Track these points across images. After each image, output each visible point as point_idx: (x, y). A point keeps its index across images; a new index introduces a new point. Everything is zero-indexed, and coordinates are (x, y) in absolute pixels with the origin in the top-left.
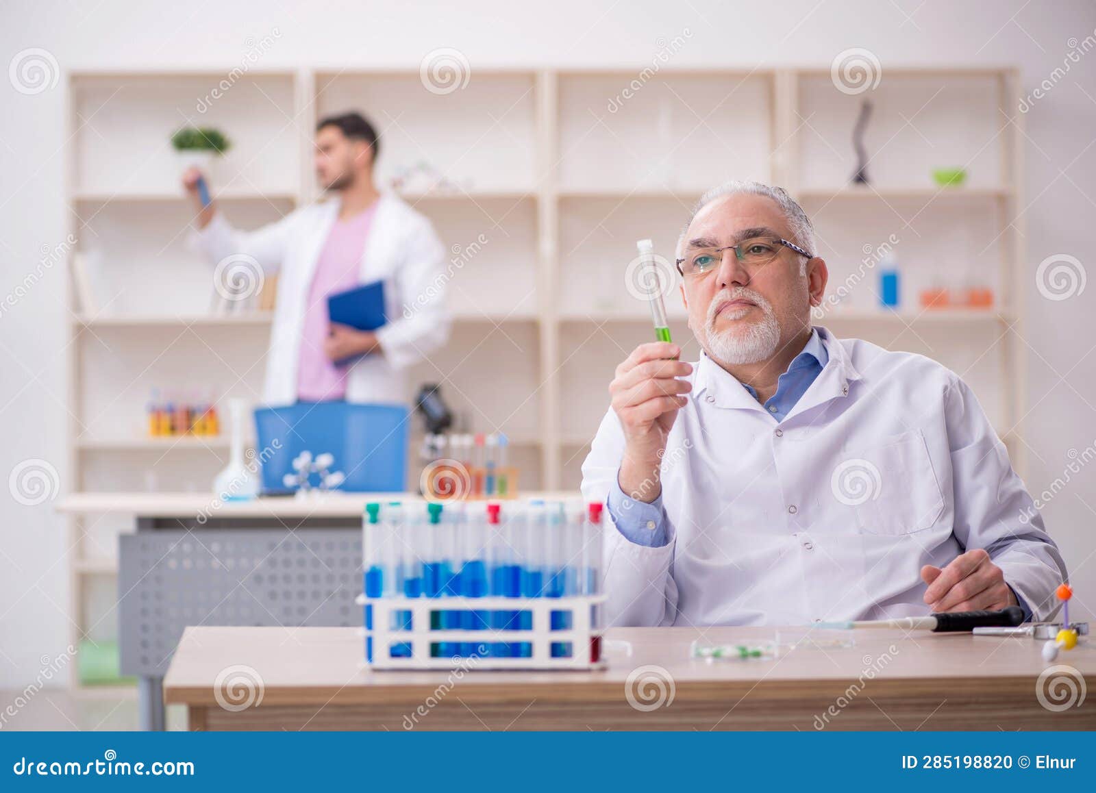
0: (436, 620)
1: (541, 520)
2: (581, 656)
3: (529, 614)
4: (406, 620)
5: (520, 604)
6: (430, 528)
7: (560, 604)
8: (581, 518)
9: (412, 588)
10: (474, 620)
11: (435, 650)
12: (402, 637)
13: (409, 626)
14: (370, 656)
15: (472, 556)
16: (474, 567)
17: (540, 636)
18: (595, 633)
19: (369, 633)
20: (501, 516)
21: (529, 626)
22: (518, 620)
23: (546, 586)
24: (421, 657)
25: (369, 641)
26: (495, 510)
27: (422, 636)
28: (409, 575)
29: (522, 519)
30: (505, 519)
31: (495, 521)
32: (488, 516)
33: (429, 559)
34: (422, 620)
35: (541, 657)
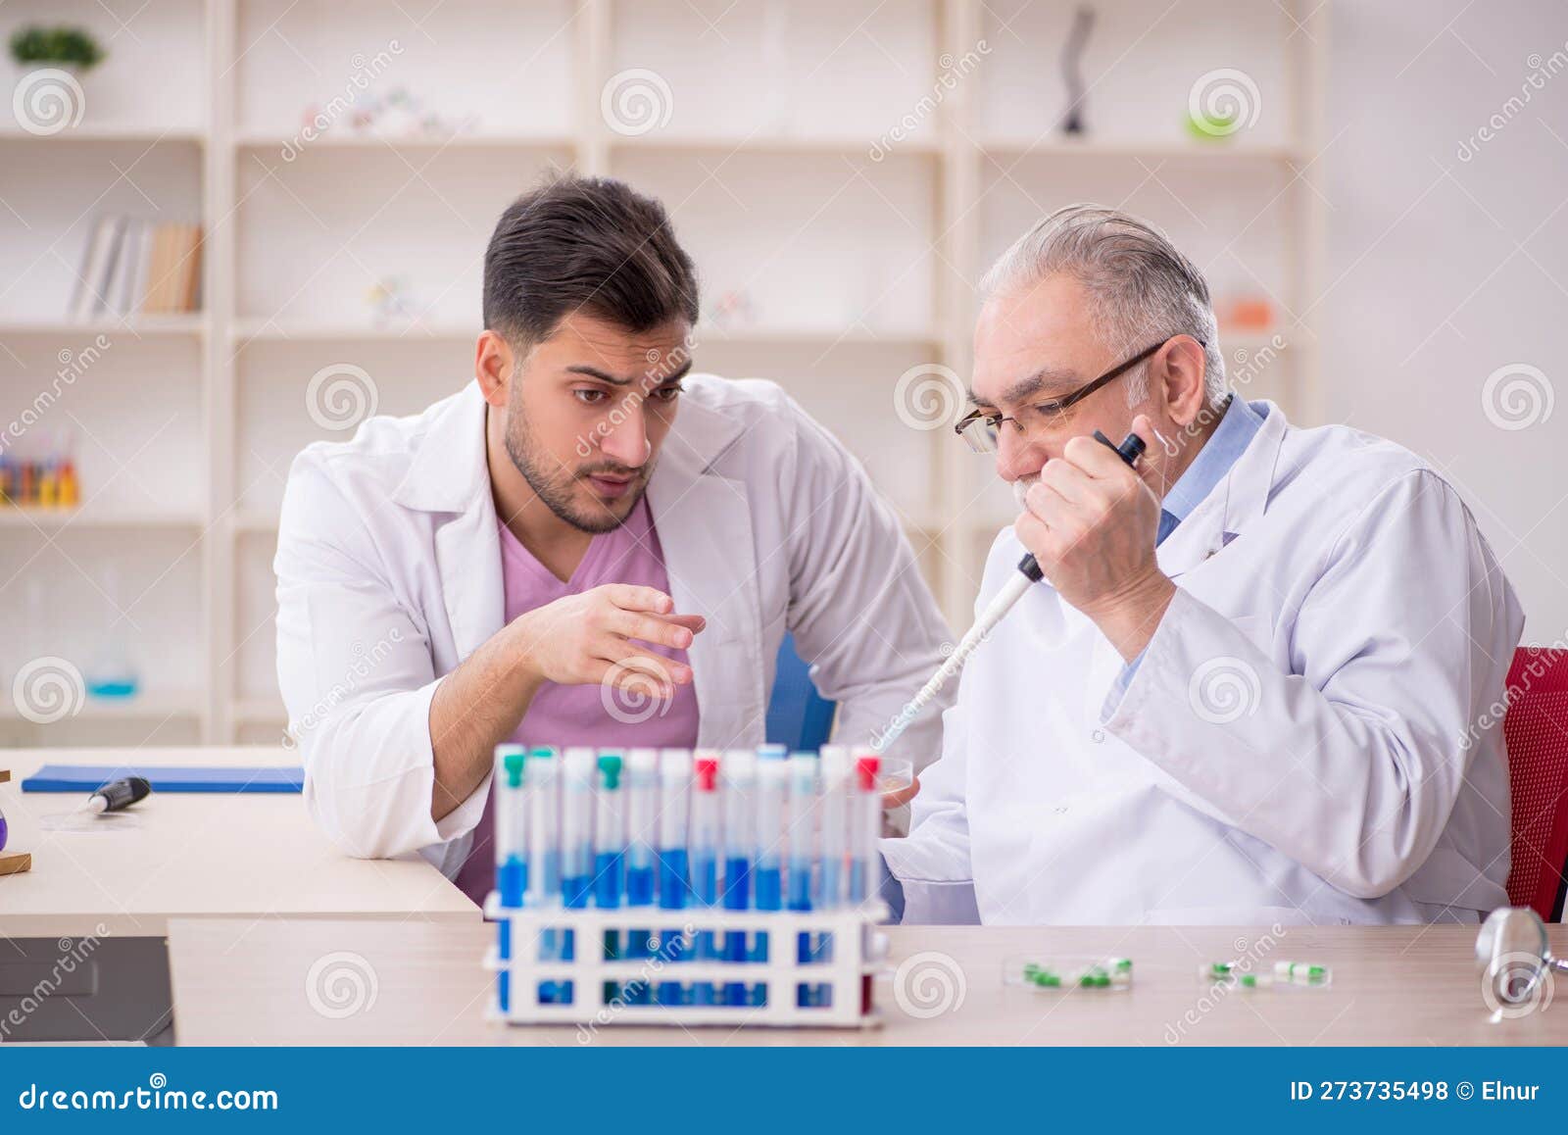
0: (612, 945)
1: (785, 787)
2: (845, 1007)
3: (763, 938)
4: (565, 945)
5: (749, 921)
6: (603, 796)
7: (813, 922)
8: (847, 782)
9: (574, 892)
11: (610, 993)
12: (558, 972)
13: (568, 952)
14: (504, 1002)
15: (669, 842)
17: (781, 973)
18: (868, 969)
19: (503, 965)
20: (717, 779)
21: (763, 960)
23: (789, 892)
24: (588, 1005)
25: (504, 979)
26: (709, 769)
27: (589, 971)
28: (569, 870)
29: (752, 784)
30: (725, 783)
31: (709, 785)
32: (698, 779)
33: (602, 847)
34: (590, 945)
35: (782, 1007)
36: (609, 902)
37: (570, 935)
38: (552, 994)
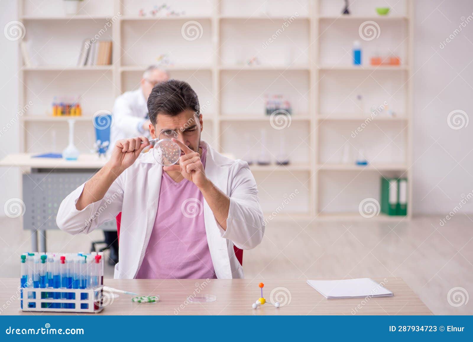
0: (44, 295)
1: (79, 262)
2: (91, 309)
5: (71, 291)
6: (42, 264)
7: (84, 291)
8: (92, 261)
9: (36, 285)
10: (57, 296)
11: (44, 305)
12: (32, 301)
13: (35, 298)
16: (57, 277)
17: (78, 301)
20: (65, 261)
21: (74, 298)
22: (71, 296)
24: (38, 308)
26: (63, 259)
27: (39, 301)
29: (72, 262)
30: (67, 262)
31: (63, 262)
32: (61, 261)
33: (42, 275)
34: (39, 295)
35: (78, 309)
36: (44, 287)
37: (34, 293)
38: (32, 305)
